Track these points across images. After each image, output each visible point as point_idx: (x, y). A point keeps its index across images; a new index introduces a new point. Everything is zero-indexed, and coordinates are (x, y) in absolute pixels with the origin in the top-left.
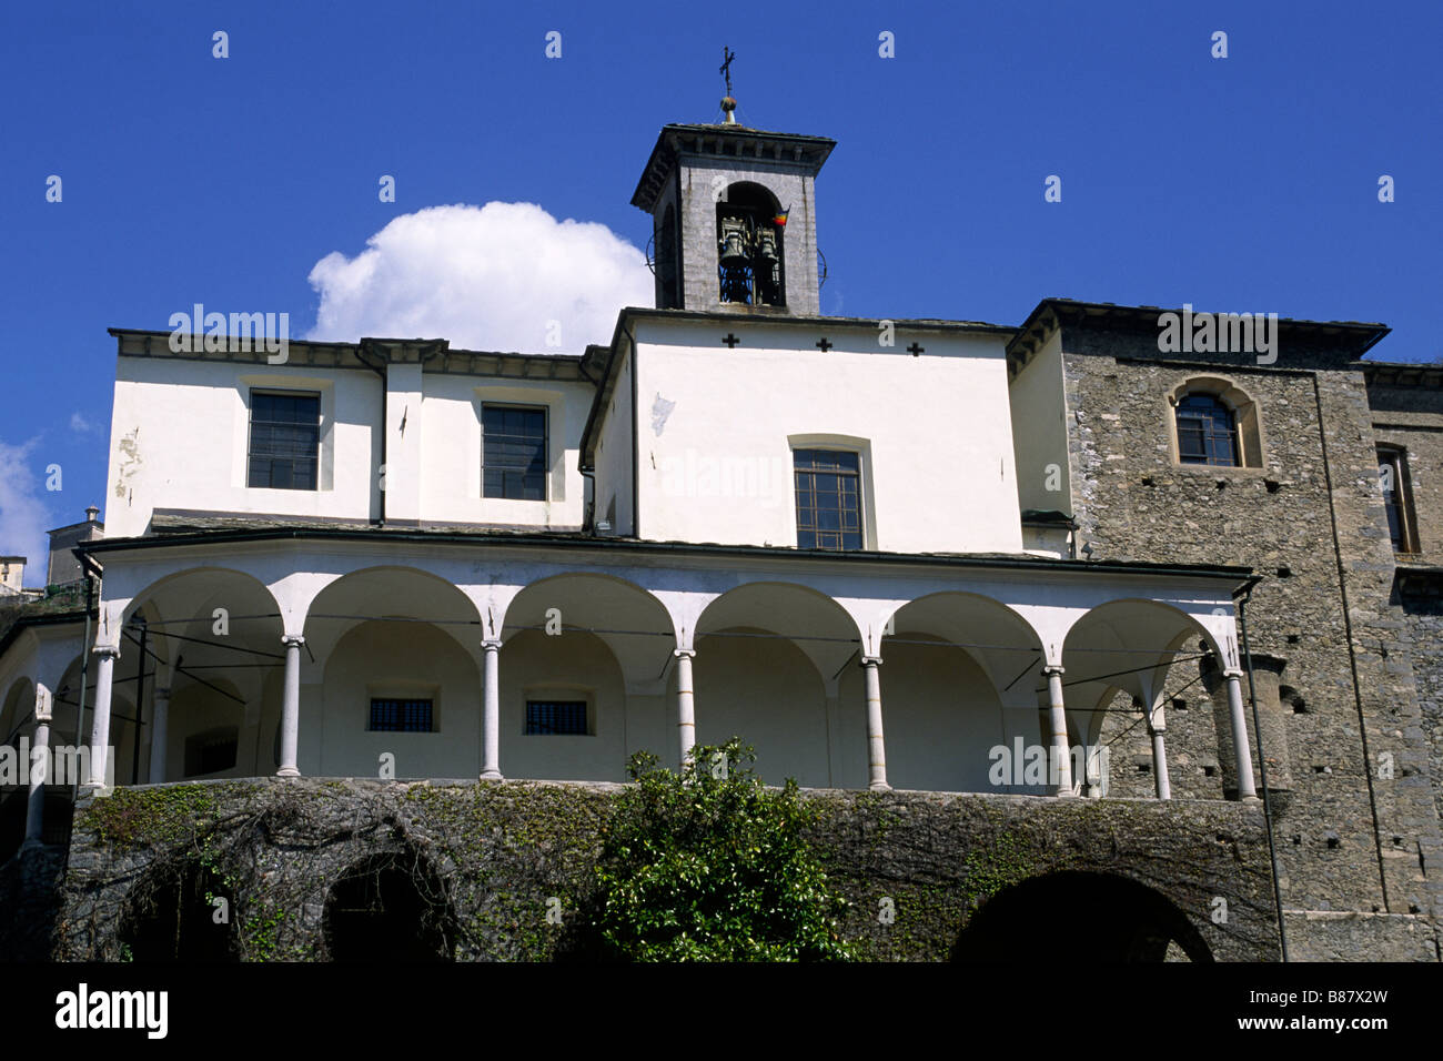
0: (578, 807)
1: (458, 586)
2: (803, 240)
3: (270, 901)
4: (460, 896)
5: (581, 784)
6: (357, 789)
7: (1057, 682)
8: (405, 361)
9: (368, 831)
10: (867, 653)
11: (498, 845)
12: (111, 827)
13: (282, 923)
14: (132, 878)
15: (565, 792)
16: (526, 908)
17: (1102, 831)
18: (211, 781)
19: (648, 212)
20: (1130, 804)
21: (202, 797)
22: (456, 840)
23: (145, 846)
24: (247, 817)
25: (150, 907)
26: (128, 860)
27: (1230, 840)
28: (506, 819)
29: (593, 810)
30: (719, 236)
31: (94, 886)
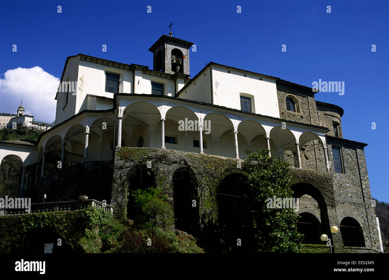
0: (218, 161)
1: (195, 113)
2: (187, 62)
3: (162, 174)
4: (198, 177)
5: (219, 157)
6: (177, 153)
7: (298, 146)
8: (139, 70)
9: (180, 162)
10: (267, 137)
11: (204, 167)
12: (124, 155)
13: (164, 180)
14: (130, 167)
15: (216, 158)
16: (210, 181)
17: (307, 175)
18: (147, 148)
19: (152, 52)
20: (311, 171)
21: (145, 151)
22: (196, 166)
23: (132, 160)
24: (156, 156)
25: (135, 174)
26: (129, 163)
27: (327, 179)
28: (206, 162)
29: (221, 162)
30: (172, 58)
31: (121, 168)
